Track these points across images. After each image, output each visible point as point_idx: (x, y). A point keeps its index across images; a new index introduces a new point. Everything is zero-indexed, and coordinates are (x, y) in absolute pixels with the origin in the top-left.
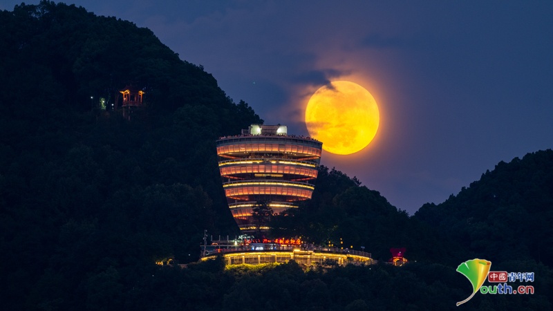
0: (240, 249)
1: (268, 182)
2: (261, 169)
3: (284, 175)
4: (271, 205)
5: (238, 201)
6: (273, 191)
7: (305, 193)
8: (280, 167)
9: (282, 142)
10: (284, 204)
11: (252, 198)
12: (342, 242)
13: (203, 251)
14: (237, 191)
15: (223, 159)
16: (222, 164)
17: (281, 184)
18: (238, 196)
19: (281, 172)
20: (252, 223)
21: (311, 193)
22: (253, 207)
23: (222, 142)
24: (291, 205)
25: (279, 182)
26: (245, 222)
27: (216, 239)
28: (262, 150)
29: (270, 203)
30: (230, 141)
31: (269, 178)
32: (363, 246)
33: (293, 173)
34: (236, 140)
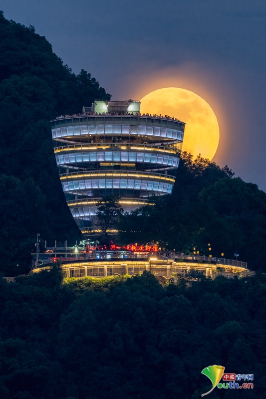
0: (82, 258)
1: (117, 173)
2: (108, 156)
3: (138, 164)
4: (120, 202)
5: (79, 197)
6: (123, 184)
7: (164, 188)
8: (132, 154)
9: (134, 123)
10: (137, 201)
11: (97, 193)
12: (210, 249)
13: (35, 260)
14: (77, 185)
15: (60, 144)
16: (59, 151)
17: (133, 175)
18: (79, 191)
19: (134, 160)
20: (97, 225)
21: (171, 186)
22: (97, 205)
23: (58, 122)
24: (146, 202)
25: (130, 173)
26: (88, 224)
27: (51, 245)
28: (109, 132)
29: (120, 199)
30: (69, 121)
31: (118, 168)
32: (238, 253)
33: (148, 161)
34: (76, 120)
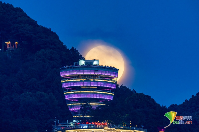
1: (89, 91)
2: (85, 84)
3: (98, 87)
4: (90, 104)
5: (72, 101)
6: (92, 96)
7: (109, 96)
8: (95, 83)
9: (96, 69)
10: (98, 103)
11: (80, 100)
12: (131, 124)
13: (54, 128)
14: (71, 96)
15: (64, 79)
16: (63, 81)
17: (96, 92)
18: (72, 99)
19: (96, 85)
20: (80, 114)
21: (112, 97)
22: (80, 105)
23: (63, 69)
24: (102, 103)
25: (95, 91)
26: (76, 113)
27: (61, 122)
28: (85, 73)
29: (90, 102)
30: (68, 68)
31: (89, 89)
32: (143, 125)
33: (102, 86)
34: (71, 68)
